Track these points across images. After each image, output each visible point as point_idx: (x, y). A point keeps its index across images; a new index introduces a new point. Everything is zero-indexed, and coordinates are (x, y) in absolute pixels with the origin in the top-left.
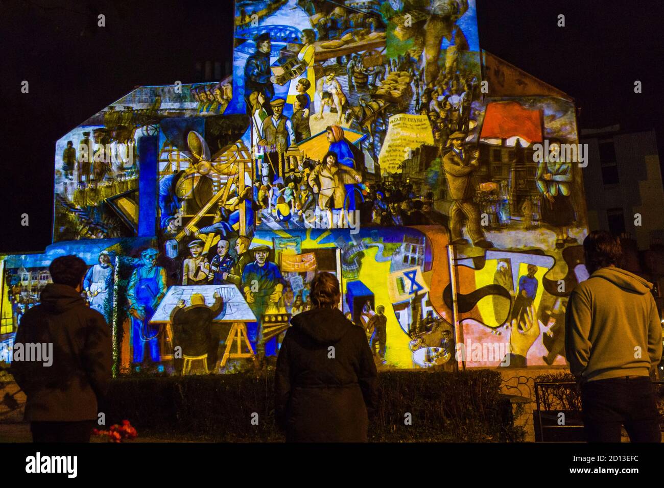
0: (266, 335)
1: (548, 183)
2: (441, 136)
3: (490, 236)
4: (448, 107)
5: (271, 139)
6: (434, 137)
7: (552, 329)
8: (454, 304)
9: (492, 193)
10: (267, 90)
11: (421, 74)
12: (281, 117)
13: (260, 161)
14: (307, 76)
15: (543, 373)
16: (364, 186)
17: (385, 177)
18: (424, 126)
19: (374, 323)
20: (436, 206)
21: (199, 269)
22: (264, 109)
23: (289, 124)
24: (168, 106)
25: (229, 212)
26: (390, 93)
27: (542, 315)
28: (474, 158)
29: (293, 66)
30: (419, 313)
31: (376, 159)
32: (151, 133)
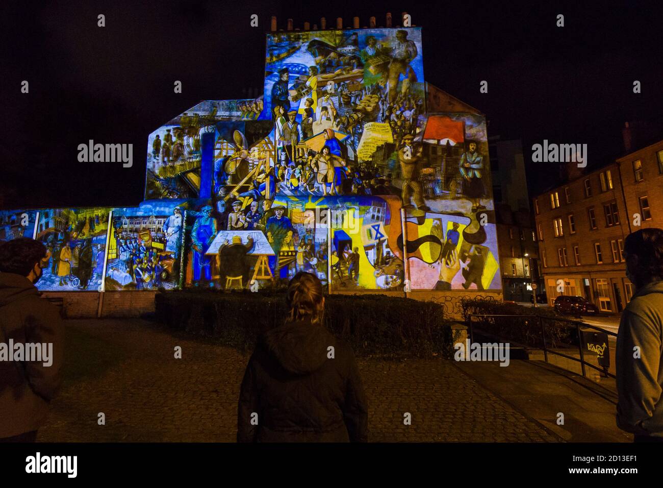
0: (281, 264)
1: (467, 170)
2: (397, 137)
3: (429, 203)
4: (403, 118)
5: (287, 137)
6: (393, 138)
7: (468, 266)
8: (404, 247)
9: (430, 175)
10: (286, 105)
11: (386, 97)
12: (294, 122)
13: (280, 151)
14: (311, 96)
15: (461, 294)
16: (347, 168)
17: (361, 163)
18: (387, 131)
19: (351, 258)
20: (393, 183)
21: (238, 220)
22: (283, 117)
23: (299, 127)
24: (222, 114)
25: (259, 183)
26: (365, 109)
27: (462, 256)
28: (419, 152)
29: (303, 89)
30: (381, 253)
31: (355, 151)
32: (210, 131)
